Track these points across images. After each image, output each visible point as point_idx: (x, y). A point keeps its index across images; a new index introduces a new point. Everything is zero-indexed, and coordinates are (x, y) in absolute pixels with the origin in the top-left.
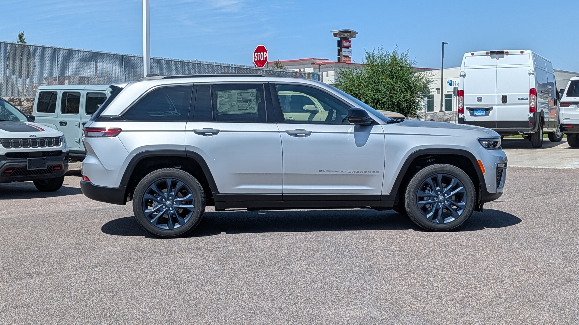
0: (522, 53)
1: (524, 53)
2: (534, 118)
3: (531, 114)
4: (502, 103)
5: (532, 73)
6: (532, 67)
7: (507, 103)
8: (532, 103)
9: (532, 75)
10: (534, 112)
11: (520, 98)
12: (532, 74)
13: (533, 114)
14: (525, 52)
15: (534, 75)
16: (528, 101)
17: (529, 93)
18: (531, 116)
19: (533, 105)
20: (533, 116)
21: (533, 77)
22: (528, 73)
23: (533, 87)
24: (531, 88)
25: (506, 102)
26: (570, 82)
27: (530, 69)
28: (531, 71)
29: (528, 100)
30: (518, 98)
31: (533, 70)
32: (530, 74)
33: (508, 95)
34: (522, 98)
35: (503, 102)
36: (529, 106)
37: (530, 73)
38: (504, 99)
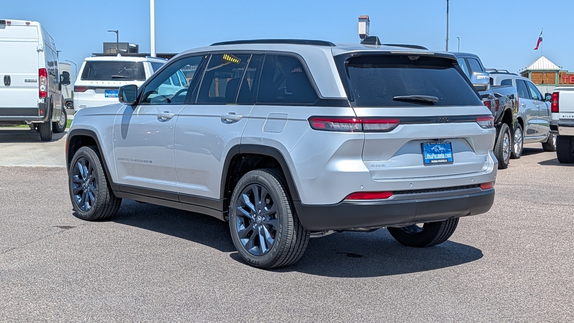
0: (28, 24)
1: (30, 25)
2: (45, 104)
3: (42, 99)
4: (4, 85)
5: (41, 49)
6: (41, 42)
7: (11, 85)
8: (43, 86)
9: (40, 52)
10: (44, 98)
11: (27, 80)
12: (42, 51)
13: (44, 100)
14: (32, 23)
15: (44, 52)
16: (37, 84)
17: (38, 74)
18: (42, 102)
19: (43, 89)
20: (44, 102)
21: (42, 54)
22: (36, 49)
23: (43, 66)
24: (40, 68)
25: (9, 84)
26: (85, 63)
27: (39, 45)
28: (40, 48)
29: (36, 82)
30: (25, 80)
31: (43, 45)
32: (38, 51)
33: (12, 75)
34: (30, 80)
35: (6, 84)
36: (38, 90)
37: (39, 49)
38: (7, 80)
